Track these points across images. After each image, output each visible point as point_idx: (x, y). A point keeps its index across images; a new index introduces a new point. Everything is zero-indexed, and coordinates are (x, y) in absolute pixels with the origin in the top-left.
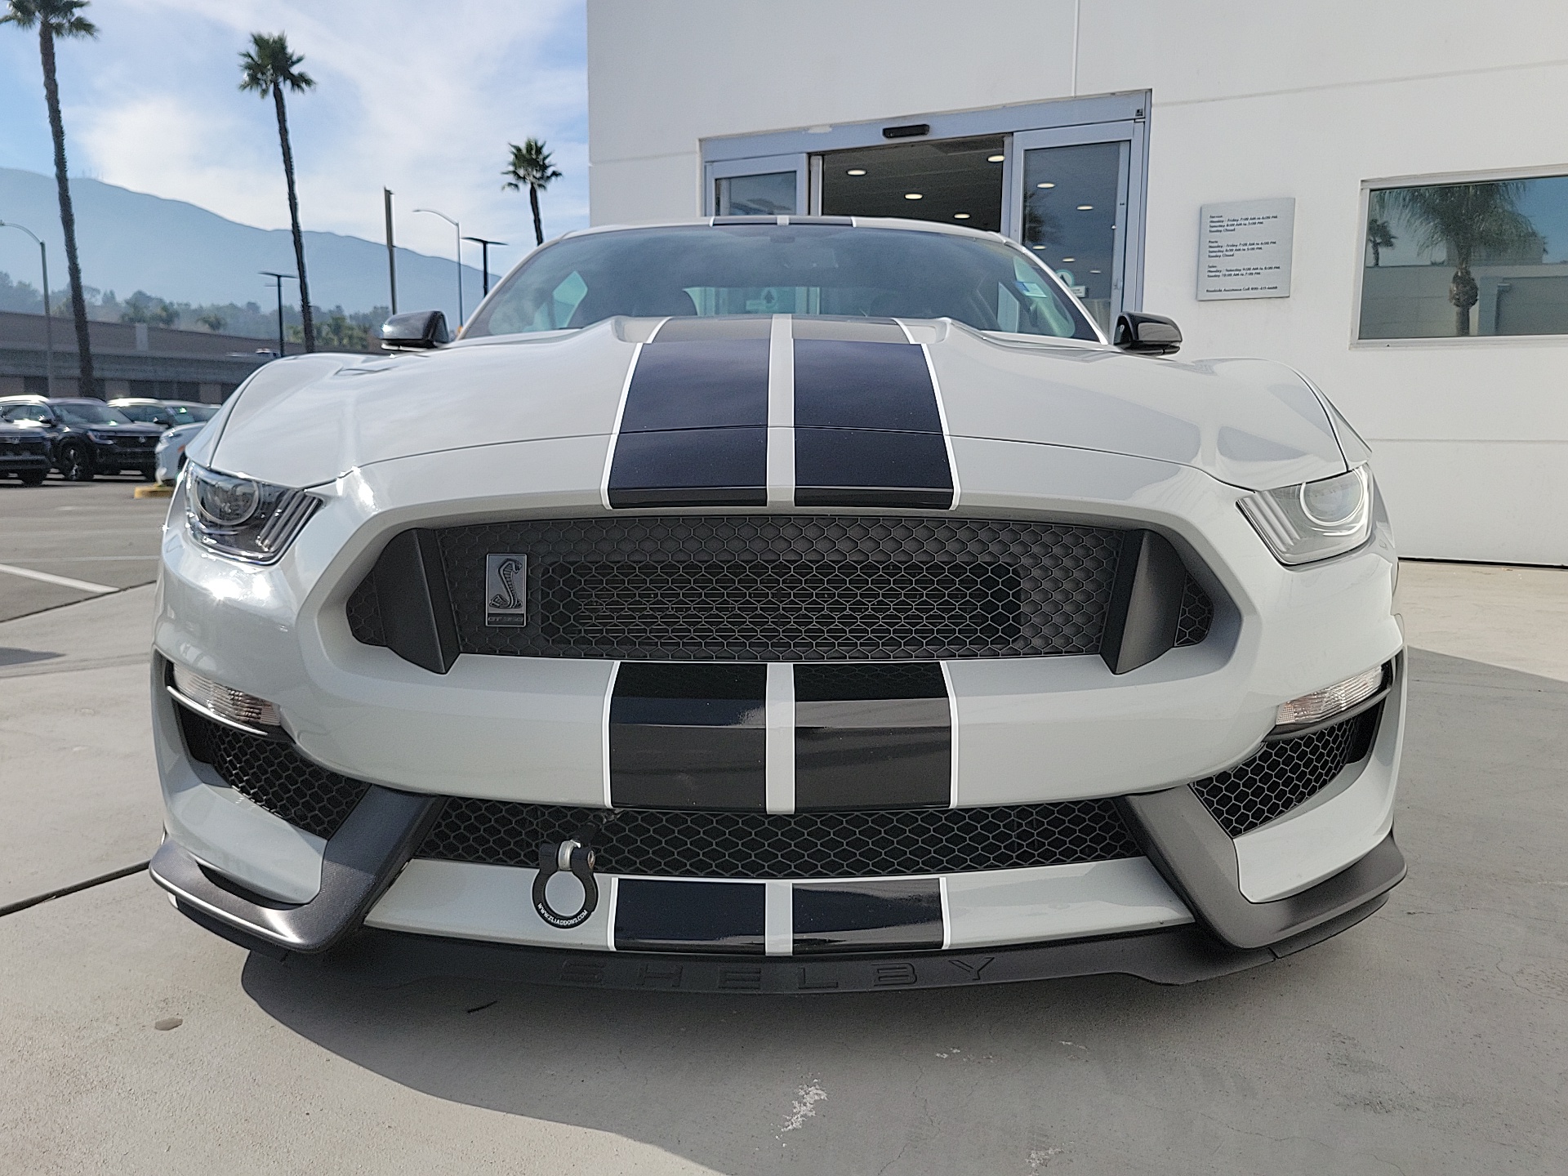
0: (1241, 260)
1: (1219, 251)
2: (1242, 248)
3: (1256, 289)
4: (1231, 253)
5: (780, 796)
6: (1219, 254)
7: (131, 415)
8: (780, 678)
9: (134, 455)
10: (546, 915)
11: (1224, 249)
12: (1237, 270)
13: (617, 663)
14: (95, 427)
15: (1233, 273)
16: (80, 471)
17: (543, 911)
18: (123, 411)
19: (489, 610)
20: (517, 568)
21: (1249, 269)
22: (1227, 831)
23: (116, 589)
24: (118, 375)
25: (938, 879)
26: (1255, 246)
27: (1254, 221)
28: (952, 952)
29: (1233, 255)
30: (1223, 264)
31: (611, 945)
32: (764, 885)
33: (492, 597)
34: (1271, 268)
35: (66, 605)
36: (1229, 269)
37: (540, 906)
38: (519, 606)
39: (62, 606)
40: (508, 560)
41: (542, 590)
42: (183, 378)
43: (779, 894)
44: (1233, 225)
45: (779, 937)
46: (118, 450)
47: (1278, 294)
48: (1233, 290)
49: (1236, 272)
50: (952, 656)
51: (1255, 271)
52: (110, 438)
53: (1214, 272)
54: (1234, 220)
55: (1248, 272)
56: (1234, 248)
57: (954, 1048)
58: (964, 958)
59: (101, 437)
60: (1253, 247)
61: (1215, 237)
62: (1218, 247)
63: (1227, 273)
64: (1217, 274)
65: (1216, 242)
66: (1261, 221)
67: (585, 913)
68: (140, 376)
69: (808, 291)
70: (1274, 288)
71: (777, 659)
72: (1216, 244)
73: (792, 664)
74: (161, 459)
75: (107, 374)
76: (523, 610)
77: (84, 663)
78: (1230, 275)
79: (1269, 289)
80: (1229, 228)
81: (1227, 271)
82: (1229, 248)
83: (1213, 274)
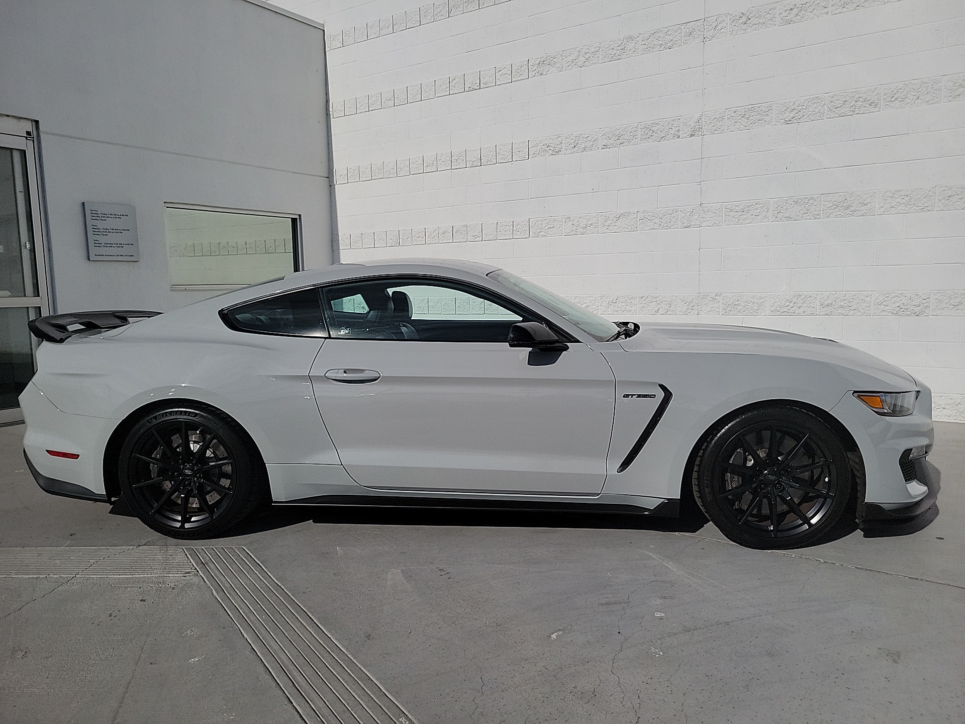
0: (112, 238)
1: (99, 232)
2: (111, 231)
3: (123, 256)
6: (99, 233)
11: (101, 230)
15: (108, 245)
27: (116, 216)
29: (107, 235)
30: (101, 240)
34: (128, 244)
44: (105, 217)
47: (133, 259)
48: (111, 256)
51: (121, 246)
54: (105, 214)
55: (117, 245)
60: (118, 231)
62: (98, 229)
63: (106, 245)
64: (100, 245)
66: (120, 217)
70: (132, 256)
72: (96, 227)
78: (107, 246)
79: (129, 256)
80: (102, 218)
81: (105, 244)
82: (104, 230)
83: (98, 245)
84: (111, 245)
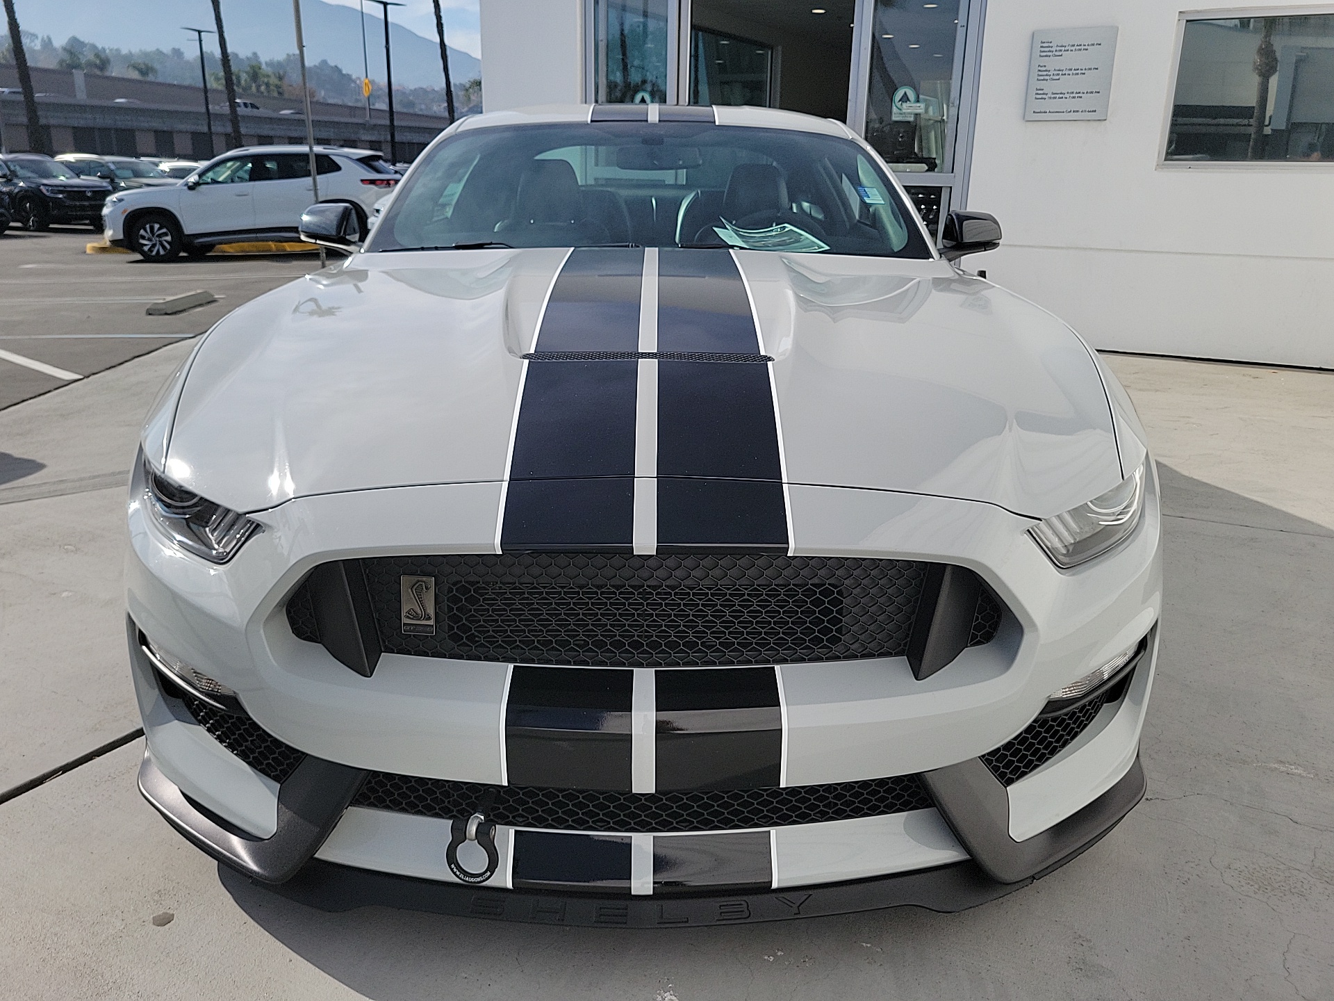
0: (1066, 84)
2: (1067, 72)
3: (1078, 111)
4: (1057, 77)
5: (644, 779)
6: (1046, 78)
7: (77, 169)
8: (644, 682)
9: (83, 208)
10: (458, 873)
11: (1051, 73)
12: (1061, 93)
13: (511, 666)
14: (45, 181)
15: (1058, 96)
16: (37, 222)
17: (455, 870)
18: (68, 165)
19: (404, 620)
20: (427, 588)
21: (1073, 93)
22: (1003, 782)
23: (81, 377)
24: (62, 122)
25: (769, 832)
26: (1080, 72)
27: (1081, 47)
28: (780, 890)
29: (1059, 79)
30: (1049, 87)
31: (509, 885)
32: (631, 837)
33: (405, 611)
34: (1092, 92)
35: (40, 395)
36: (1054, 92)
37: (453, 866)
38: (429, 618)
39: (35, 397)
40: (419, 581)
41: (448, 605)
42: (120, 125)
43: (643, 844)
44: (1061, 51)
45: (642, 882)
46: (68, 203)
47: (1097, 116)
48: (1057, 112)
49: (1060, 95)
50: (783, 661)
51: (1078, 95)
52: (61, 192)
53: (1041, 95)
54: (1062, 46)
55: (1072, 95)
56: (1060, 73)
57: (778, 950)
58: (786, 895)
59: (52, 192)
60: (1078, 72)
61: (1044, 61)
62: (1046, 71)
63: (1053, 96)
64: (1044, 96)
65: (1045, 66)
66: (1086, 47)
67: (489, 873)
68: (82, 123)
69: (676, 173)
70: (1093, 111)
71: (640, 665)
72: (1044, 69)
73: (654, 669)
74: (107, 222)
75: (52, 122)
76: (432, 622)
77: (62, 486)
78: (1055, 98)
79: (1088, 112)
80: (1057, 53)
81: (1053, 94)
82: (1056, 72)
83: (1040, 96)
84: (1061, 96)
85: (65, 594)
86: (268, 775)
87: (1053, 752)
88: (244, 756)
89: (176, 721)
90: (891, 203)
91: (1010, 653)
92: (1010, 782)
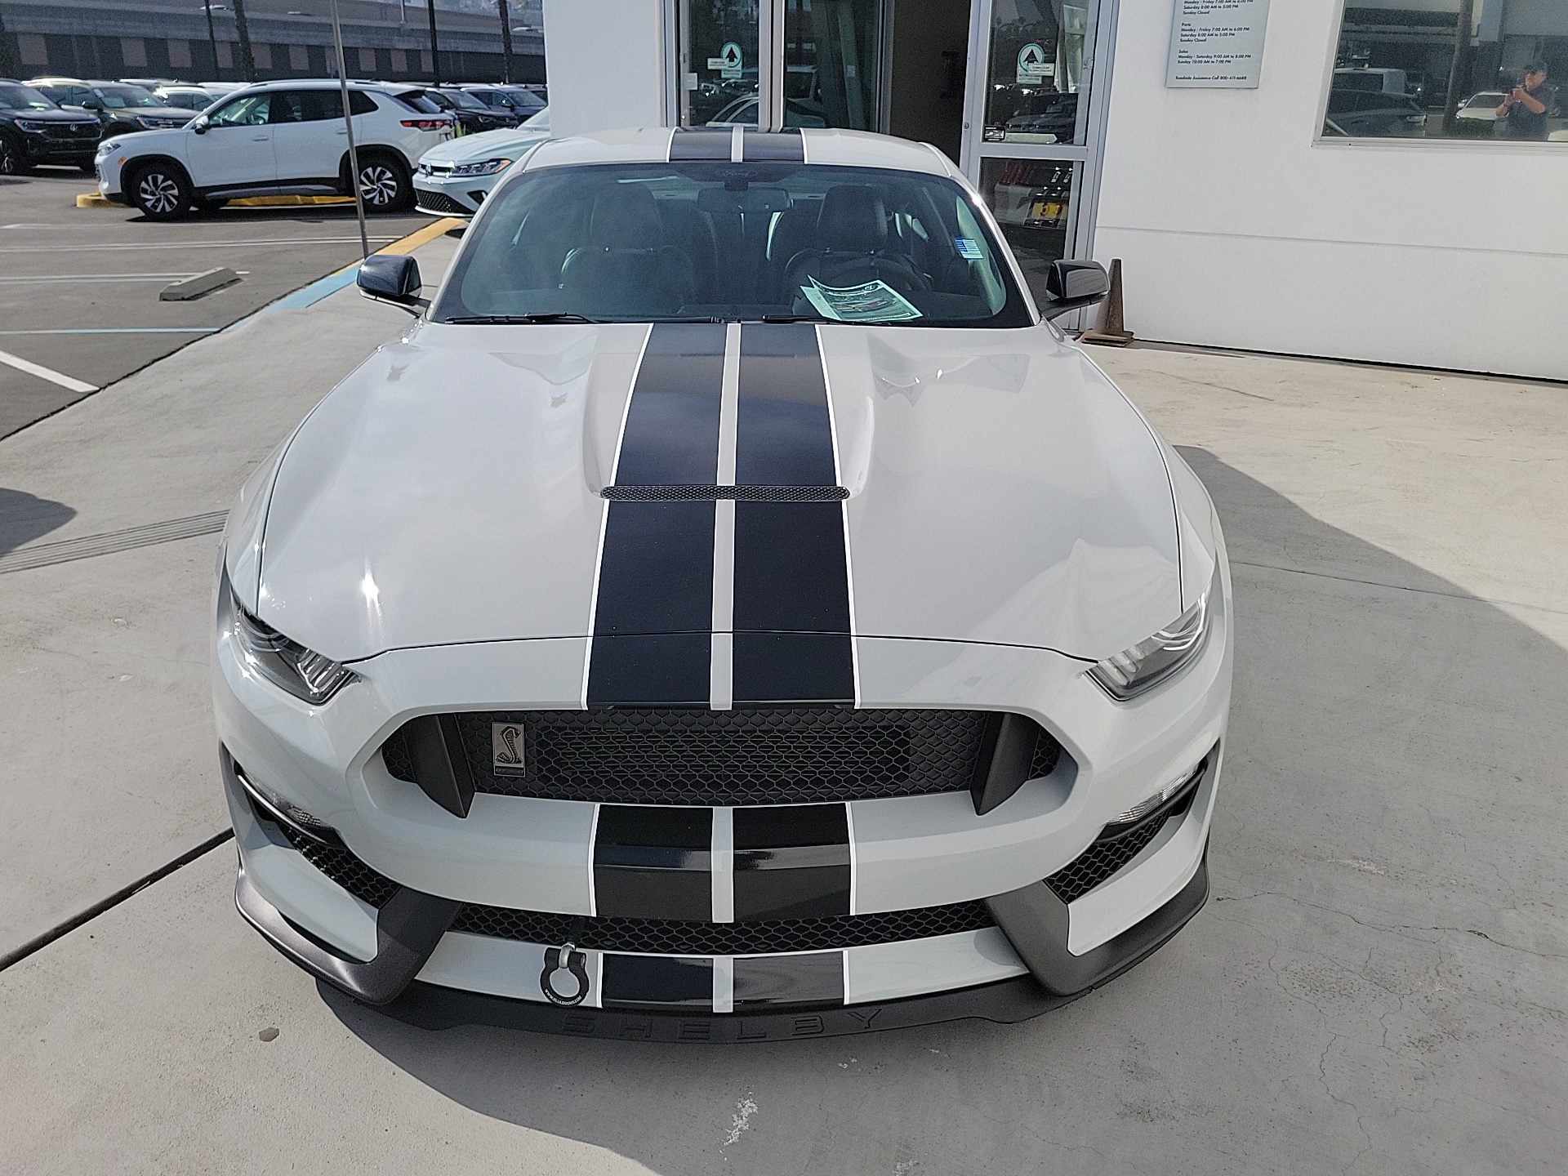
0: (1212, 46)
2: (1215, 32)
3: (1225, 78)
4: (1204, 38)
5: (723, 911)
6: (1191, 38)
7: (58, 97)
8: (723, 820)
9: (66, 146)
11: (1196, 33)
12: (1207, 57)
13: (598, 805)
14: (19, 114)
15: (1203, 60)
16: (12, 163)
17: (549, 994)
18: (45, 92)
19: (496, 764)
20: (517, 735)
21: (1220, 56)
22: (1064, 900)
23: (97, 388)
24: (31, 28)
25: (842, 952)
26: (1229, 32)
27: (1230, 4)
28: (851, 1006)
29: (1205, 40)
30: (1194, 49)
31: (600, 1005)
32: (712, 959)
33: (496, 756)
34: (1242, 56)
35: (53, 414)
36: (1200, 55)
37: (546, 991)
38: (520, 762)
39: (48, 416)
40: (509, 727)
41: (537, 750)
42: (102, 31)
43: (723, 966)
44: (1208, 7)
45: (723, 1000)
46: (49, 140)
47: (1247, 83)
48: (1205, 78)
50: (854, 798)
51: (1225, 59)
52: (39, 127)
53: (1184, 58)
54: (1209, 2)
55: (1219, 59)
56: (1207, 32)
57: (852, 1057)
58: (858, 1010)
59: (30, 126)
60: (1227, 32)
61: (1188, 19)
62: (1191, 30)
63: (1198, 59)
64: (1188, 60)
65: (1190, 25)
67: (580, 998)
68: (55, 30)
70: (1243, 78)
71: (720, 804)
72: (1188, 28)
73: (732, 808)
74: (102, 172)
75: (20, 28)
76: (522, 765)
77: (100, 543)
78: (1201, 62)
79: (1238, 78)
80: (1204, 10)
81: (1198, 57)
82: (1201, 32)
83: (1184, 60)
84: (1207, 59)
85: (123, 678)
86: (368, 902)
87: (1115, 868)
88: (340, 881)
89: (272, 845)
90: (990, 258)
91: (1066, 787)
92: (1071, 899)
